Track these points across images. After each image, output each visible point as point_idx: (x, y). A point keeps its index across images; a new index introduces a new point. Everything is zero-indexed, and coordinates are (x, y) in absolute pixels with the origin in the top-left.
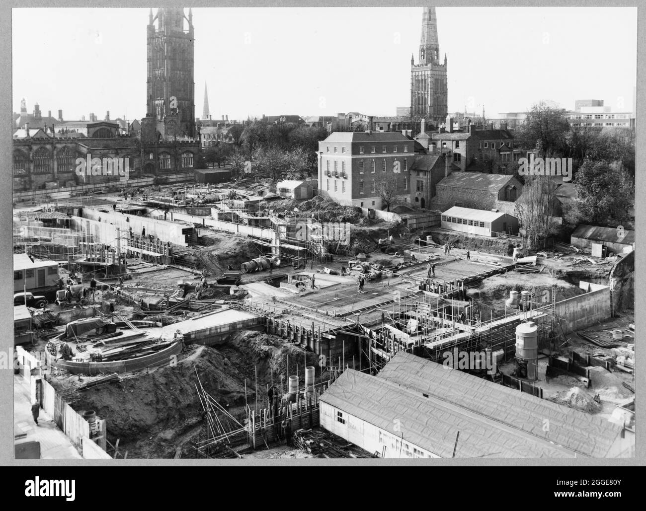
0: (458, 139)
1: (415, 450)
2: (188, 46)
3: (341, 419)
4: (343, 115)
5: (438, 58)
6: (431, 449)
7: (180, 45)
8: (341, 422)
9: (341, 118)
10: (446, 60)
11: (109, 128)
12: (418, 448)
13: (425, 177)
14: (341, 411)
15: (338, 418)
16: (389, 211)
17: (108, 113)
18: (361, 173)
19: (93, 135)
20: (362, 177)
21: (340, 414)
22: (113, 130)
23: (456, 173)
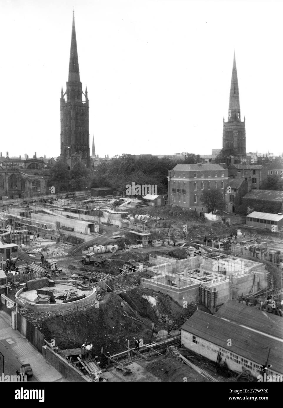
0: (255, 169)
1: (242, 360)
2: (85, 111)
3: (195, 341)
4: (179, 154)
5: (240, 118)
6: (252, 359)
7: (80, 111)
8: (195, 342)
9: (178, 156)
10: (245, 119)
11: (37, 163)
12: (244, 359)
13: (235, 193)
14: (195, 336)
15: (193, 340)
16: (213, 214)
17: (36, 153)
18: (195, 190)
19: (28, 167)
20: (196, 192)
21: (194, 338)
22: (40, 164)
23: (255, 190)
